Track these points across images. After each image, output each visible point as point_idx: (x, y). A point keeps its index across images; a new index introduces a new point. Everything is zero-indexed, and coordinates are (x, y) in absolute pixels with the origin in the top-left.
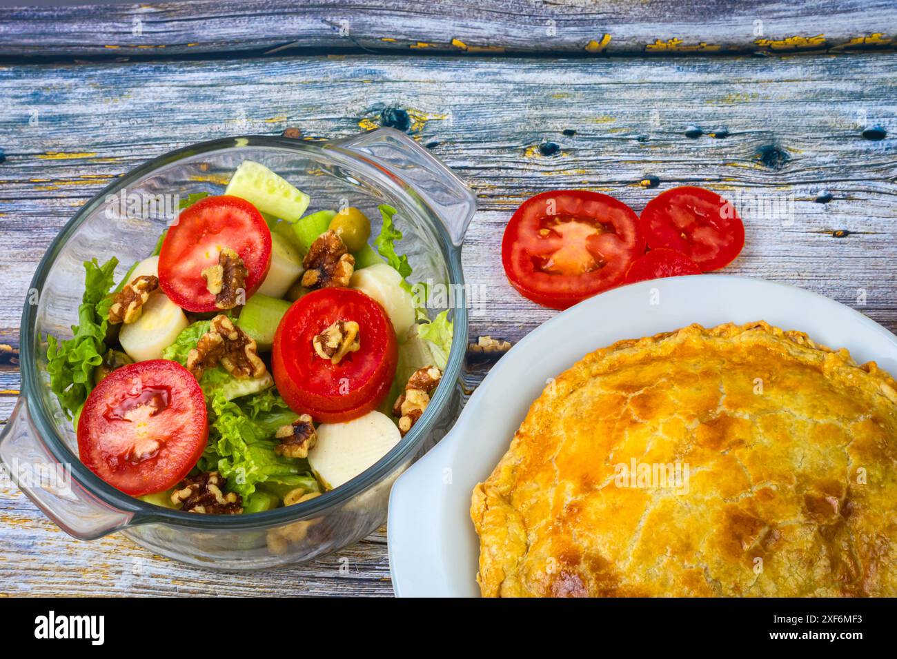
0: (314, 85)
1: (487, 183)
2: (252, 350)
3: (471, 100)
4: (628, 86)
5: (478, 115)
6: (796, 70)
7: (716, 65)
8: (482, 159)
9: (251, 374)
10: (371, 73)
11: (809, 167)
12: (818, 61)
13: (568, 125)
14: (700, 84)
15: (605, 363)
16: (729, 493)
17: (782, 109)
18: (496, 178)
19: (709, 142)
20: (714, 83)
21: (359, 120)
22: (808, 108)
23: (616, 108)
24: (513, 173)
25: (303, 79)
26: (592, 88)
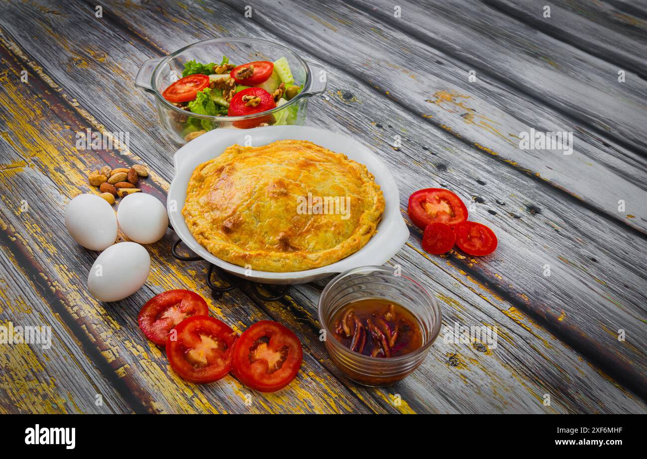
0: (339, 78)
1: (353, 122)
2: (232, 92)
3: (373, 104)
4: (421, 128)
5: (371, 108)
6: (478, 156)
7: (455, 140)
8: (359, 116)
9: (227, 99)
10: (356, 84)
11: (449, 176)
12: (488, 158)
13: (392, 125)
14: (443, 141)
15: (307, 144)
16: (287, 177)
17: (461, 160)
18: (356, 122)
19: (427, 153)
20: (449, 143)
21: (339, 90)
22: (469, 165)
23: (411, 130)
24: (362, 124)
25: (337, 75)
26: (410, 122)
